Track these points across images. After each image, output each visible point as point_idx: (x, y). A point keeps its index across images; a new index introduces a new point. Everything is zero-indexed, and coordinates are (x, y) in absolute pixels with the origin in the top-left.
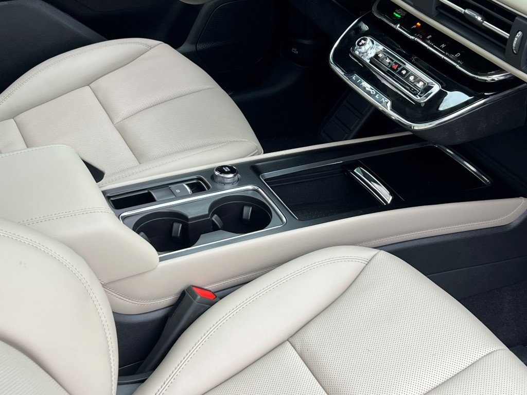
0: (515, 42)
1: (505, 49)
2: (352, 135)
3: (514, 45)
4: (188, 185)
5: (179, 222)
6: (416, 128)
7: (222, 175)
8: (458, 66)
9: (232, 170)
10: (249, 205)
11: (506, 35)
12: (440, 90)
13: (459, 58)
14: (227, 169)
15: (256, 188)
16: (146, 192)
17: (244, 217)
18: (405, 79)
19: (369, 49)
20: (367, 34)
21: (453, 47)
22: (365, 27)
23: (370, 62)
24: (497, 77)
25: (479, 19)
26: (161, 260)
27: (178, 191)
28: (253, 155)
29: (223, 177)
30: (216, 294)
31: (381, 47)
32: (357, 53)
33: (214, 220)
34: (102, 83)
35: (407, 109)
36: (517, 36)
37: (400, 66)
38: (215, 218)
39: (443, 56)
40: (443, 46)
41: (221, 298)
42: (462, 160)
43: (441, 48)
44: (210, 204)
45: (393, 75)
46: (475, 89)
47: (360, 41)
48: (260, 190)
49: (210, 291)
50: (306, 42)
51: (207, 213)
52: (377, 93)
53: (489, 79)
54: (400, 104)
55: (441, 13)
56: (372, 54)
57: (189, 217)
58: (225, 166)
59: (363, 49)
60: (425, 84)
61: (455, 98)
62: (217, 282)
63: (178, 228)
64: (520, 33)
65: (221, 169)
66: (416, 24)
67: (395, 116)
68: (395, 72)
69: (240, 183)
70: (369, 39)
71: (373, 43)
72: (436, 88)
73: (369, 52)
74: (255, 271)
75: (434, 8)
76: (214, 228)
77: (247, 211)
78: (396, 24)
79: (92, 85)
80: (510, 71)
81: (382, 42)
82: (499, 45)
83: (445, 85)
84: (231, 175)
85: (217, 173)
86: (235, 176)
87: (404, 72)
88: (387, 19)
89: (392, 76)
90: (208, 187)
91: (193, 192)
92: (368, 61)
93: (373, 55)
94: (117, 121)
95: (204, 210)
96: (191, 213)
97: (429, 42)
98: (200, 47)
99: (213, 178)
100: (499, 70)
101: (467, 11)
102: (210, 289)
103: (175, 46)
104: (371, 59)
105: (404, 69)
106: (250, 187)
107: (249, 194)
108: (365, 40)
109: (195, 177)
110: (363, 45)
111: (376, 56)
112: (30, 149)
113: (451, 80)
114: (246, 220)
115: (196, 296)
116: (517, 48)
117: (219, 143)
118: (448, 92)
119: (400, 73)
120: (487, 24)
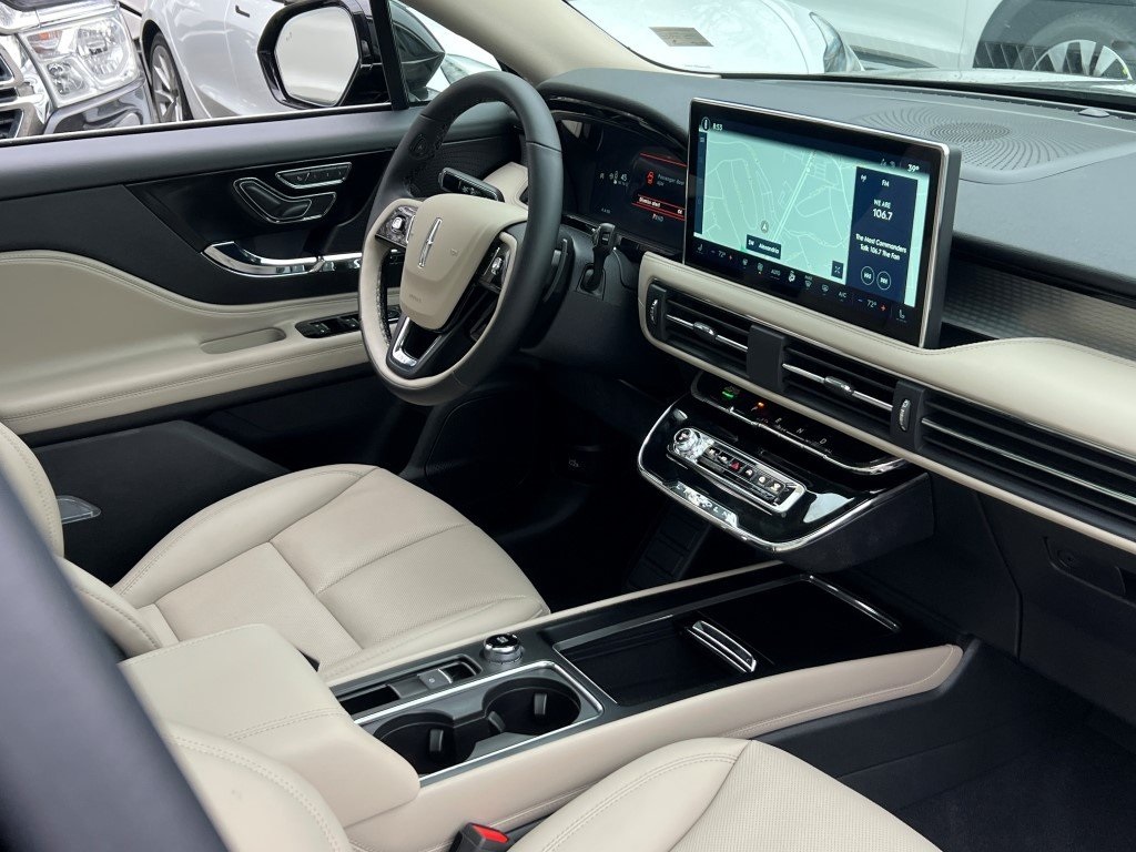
0: (902, 415)
1: (888, 426)
2: (681, 574)
3: (901, 419)
4: (446, 670)
5: (439, 728)
6: (779, 550)
7: (496, 649)
8: (826, 457)
9: (511, 640)
10: (541, 692)
11: (889, 407)
12: (806, 493)
13: (824, 446)
14: (503, 640)
15: (551, 663)
16: (383, 686)
17: (536, 711)
18: (752, 481)
19: (695, 445)
20: (686, 424)
21: (814, 430)
22: (682, 415)
23: (699, 463)
24: (883, 467)
25: (847, 388)
26: (423, 784)
27: (432, 681)
28: (539, 616)
29: (497, 652)
30: (508, 835)
31: (711, 442)
32: (677, 451)
33: (490, 719)
34: (291, 536)
35: (762, 524)
36: (904, 406)
37: (741, 464)
38: (492, 717)
39: (802, 445)
40: (800, 431)
41: (516, 841)
42: (851, 599)
43: (798, 434)
44: (483, 695)
45: (735, 478)
46: (856, 487)
47: (680, 435)
48: (557, 667)
49: (498, 831)
50: (589, 449)
51: (480, 708)
52: (714, 506)
53: (873, 470)
54: (750, 517)
55: (791, 386)
56: (698, 451)
57: (454, 718)
58: (500, 636)
59: (685, 446)
60: (782, 486)
61: (827, 502)
62: (507, 816)
63: (437, 737)
64: (906, 402)
65: (493, 641)
66: (757, 405)
67: (746, 535)
68: (737, 474)
69: (526, 659)
70: (692, 431)
71: (699, 437)
72: (799, 490)
73: (694, 449)
74: (560, 794)
75: (780, 380)
76: (493, 732)
77: (541, 703)
78: (728, 407)
79: (274, 540)
80: (903, 456)
81: (711, 432)
82: (880, 422)
83: (812, 485)
84: (510, 649)
85: (488, 647)
86: (516, 649)
87: (749, 472)
88: (712, 400)
89: (733, 479)
90: (477, 670)
91: (454, 680)
92: (695, 462)
93: (700, 453)
94: (319, 588)
95: (475, 705)
96: (456, 712)
97: (779, 427)
98: (430, 470)
99: (483, 654)
100: (884, 456)
101: (827, 379)
102: (498, 828)
103: (396, 469)
104: (699, 459)
105: (748, 468)
106: (542, 664)
107: (541, 675)
108: (687, 434)
109: (455, 657)
110: (684, 440)
111: (705, 454)
112: (184, 644)
113: (820, 478)
114: (540, 716)
115: (480, 839)
116: (906, 423)
117: (483, 605)
118: (818, 495)
119: (744, 474)
120: (858, 394)
